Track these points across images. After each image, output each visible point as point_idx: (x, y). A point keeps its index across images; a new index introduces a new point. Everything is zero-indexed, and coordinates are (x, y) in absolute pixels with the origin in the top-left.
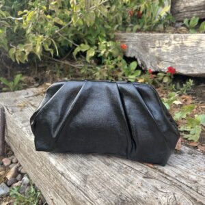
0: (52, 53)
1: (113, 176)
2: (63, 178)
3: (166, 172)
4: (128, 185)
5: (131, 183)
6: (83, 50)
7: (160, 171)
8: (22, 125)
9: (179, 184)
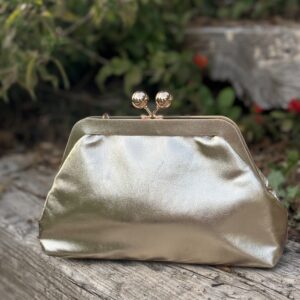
0: (56, 83)
1: (162, 283)
2: (84, 292)
3: (248, 277)
4: (183, 292)
5: (189, 290)
6: (118, 72)
7: (239, 275)
8: (6, 221)
9: (263, 288)
